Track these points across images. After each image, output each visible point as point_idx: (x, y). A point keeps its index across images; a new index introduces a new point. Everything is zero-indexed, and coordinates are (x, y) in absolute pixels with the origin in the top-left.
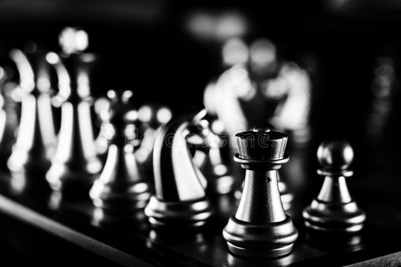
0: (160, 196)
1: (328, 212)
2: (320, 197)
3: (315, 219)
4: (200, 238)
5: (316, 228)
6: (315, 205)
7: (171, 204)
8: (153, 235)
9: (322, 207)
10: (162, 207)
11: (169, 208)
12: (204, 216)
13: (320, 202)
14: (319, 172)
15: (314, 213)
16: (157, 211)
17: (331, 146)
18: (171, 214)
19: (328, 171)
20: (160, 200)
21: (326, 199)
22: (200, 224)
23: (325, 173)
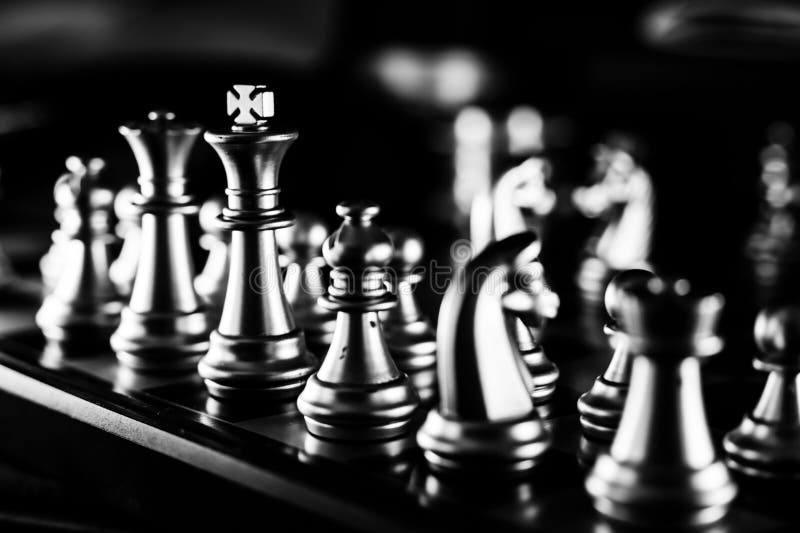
0: (446, 410)
1: (773, 442)
2: (758, 413)
3: (750, 455)
4: (525, 493)
5: (751, 471)
6: (747, 427)
7: (470, 425)
8: (432, 485)
9: (762, 432)
10: (453, 430)
11: (467, 434)
12: (536, 449)
13: (759, 421)
14: (758, 364)
15: (747, 442)
16: (442, 439)
17: (783, 314)
18: (470, 445)
19: (775, 361)
20: (448, 418)
21: (770, 416)
22: (525, 465)
23: (769, 366)
